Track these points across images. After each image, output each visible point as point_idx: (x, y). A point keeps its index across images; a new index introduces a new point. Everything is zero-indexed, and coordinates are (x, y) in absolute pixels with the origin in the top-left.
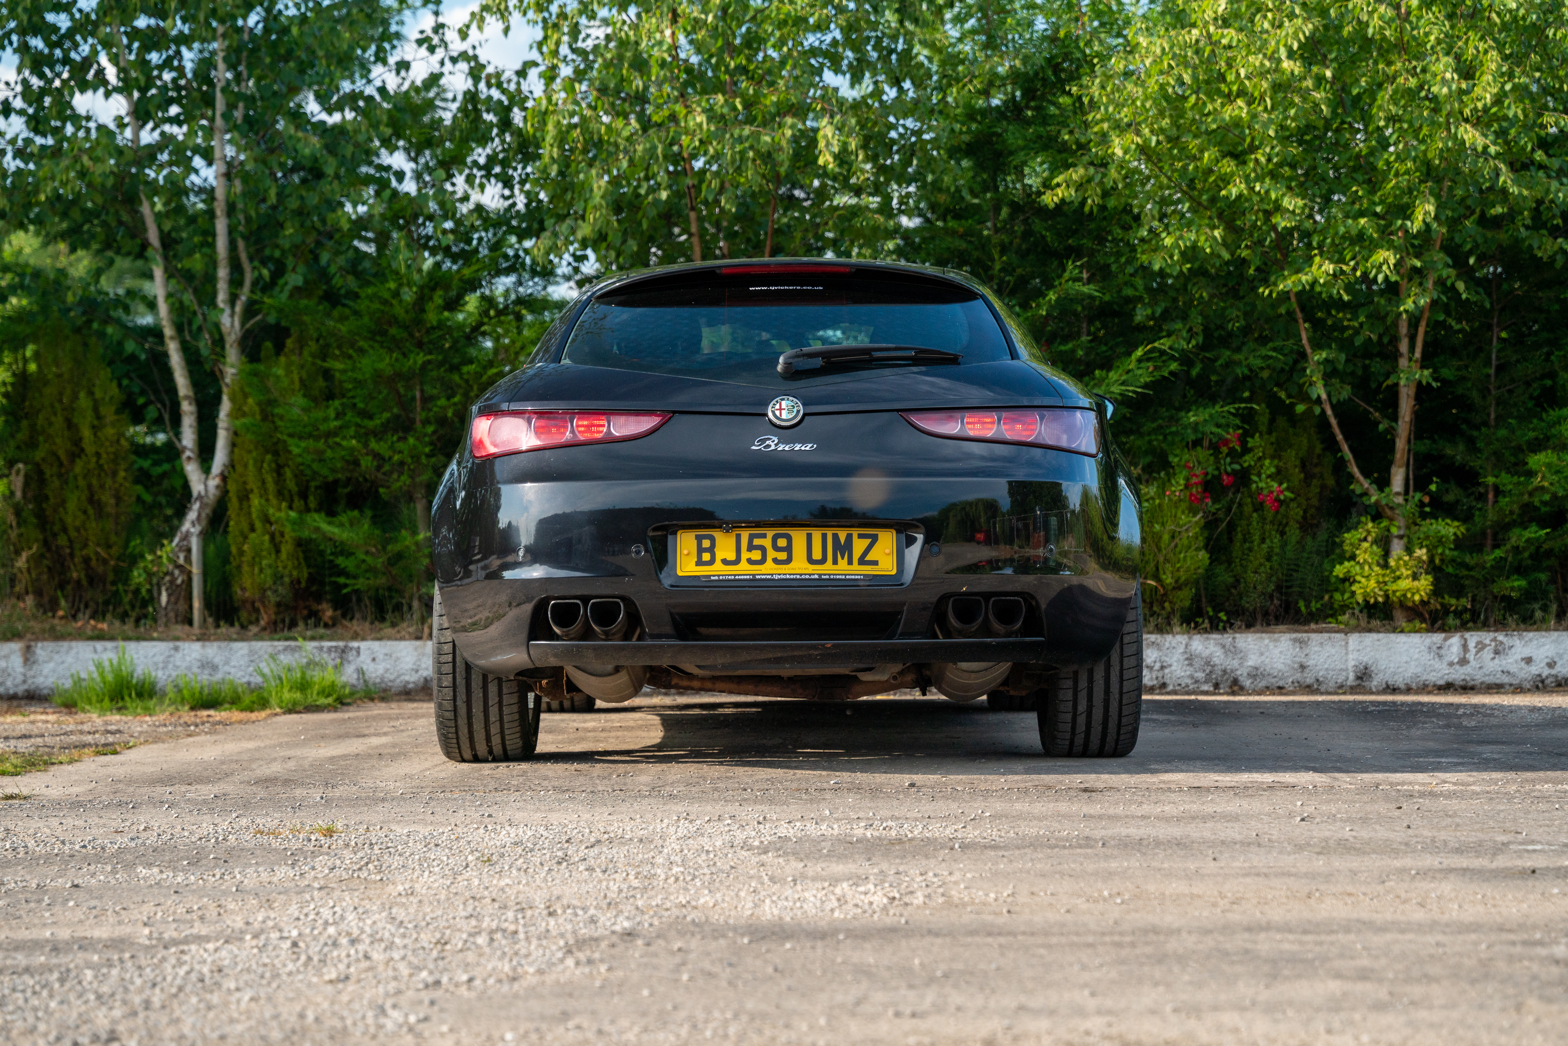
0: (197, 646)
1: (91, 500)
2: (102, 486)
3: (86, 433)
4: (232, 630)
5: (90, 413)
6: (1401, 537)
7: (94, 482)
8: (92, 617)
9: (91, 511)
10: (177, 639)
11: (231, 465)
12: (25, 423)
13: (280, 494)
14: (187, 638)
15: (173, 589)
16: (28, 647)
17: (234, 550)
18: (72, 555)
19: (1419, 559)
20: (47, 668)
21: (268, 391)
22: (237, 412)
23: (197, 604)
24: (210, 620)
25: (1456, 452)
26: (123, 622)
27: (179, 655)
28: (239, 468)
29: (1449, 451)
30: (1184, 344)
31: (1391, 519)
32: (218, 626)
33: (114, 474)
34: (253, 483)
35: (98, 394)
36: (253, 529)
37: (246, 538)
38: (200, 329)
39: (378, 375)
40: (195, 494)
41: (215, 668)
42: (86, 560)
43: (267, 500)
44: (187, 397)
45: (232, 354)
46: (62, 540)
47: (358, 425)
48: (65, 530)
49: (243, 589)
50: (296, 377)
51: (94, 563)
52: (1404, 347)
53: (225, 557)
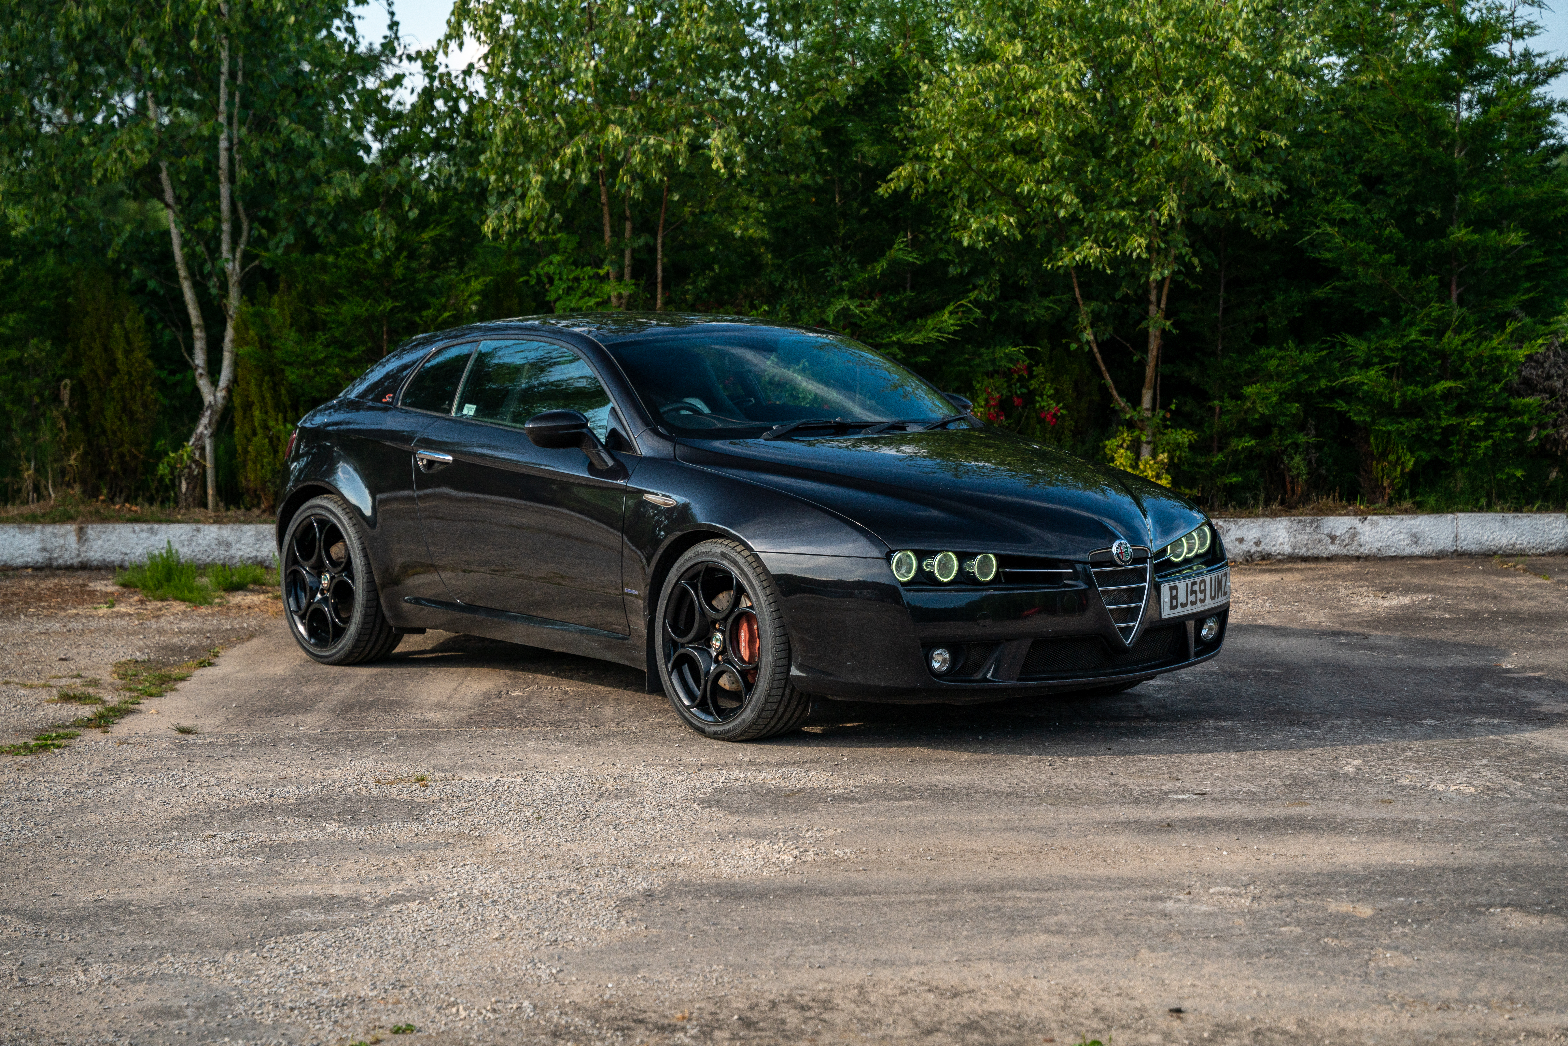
0: (214, 528)
1: (124, 409)
2: (133, 398)
3: (120, 356)
4: (239, 512)
5: (122, 341)
6: (1148, 443)
7: (127, 394)
8: (127, 500)
9: (125, 418)
10: (198, 522)
11: (234, 381)
12: (69, 347)
13: (277, 407)
14: (206, 520)
15: (190, 478)
16: (81, 529)
17: (239, 449)
18: (110, 453)
19: (1162, 461)
20: (96, 545)
21: (268, 327)
22: (240, 341)
23: (210, 492)
24: (222, 504)
25: (1192, 375)
26: (151, 504)
27: (200, 535)
28: (243, 385)
29: (1187, 374)
30: (985, 297)
31: (1142, 430)
32: (228, 509)
33: (142, 387)
34: (254, 396)
35: (128, 325)
36: (255, 434)
37: (249, 440)
38: (210, 275)
39: (356, 318)
40: (206, 403)
41: (229, 545)
42: (122, 456)
43: (266, 412)
44: (198, 326)
45: (234, 293)
46: (102, 441)
47: (339, 356)
48: (104, 432)
49: (248, 481)
50: (287, 313)
51: (127, 458)
52: (1153, 297)
53: (231, 453)
